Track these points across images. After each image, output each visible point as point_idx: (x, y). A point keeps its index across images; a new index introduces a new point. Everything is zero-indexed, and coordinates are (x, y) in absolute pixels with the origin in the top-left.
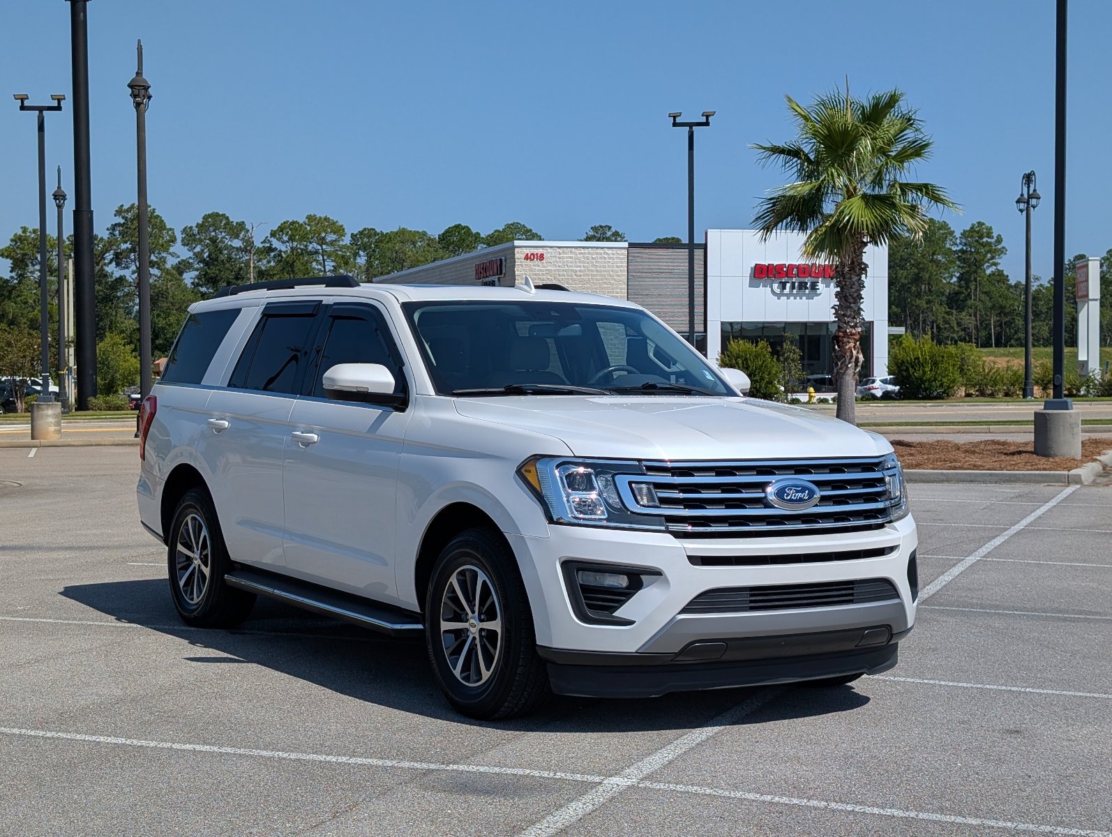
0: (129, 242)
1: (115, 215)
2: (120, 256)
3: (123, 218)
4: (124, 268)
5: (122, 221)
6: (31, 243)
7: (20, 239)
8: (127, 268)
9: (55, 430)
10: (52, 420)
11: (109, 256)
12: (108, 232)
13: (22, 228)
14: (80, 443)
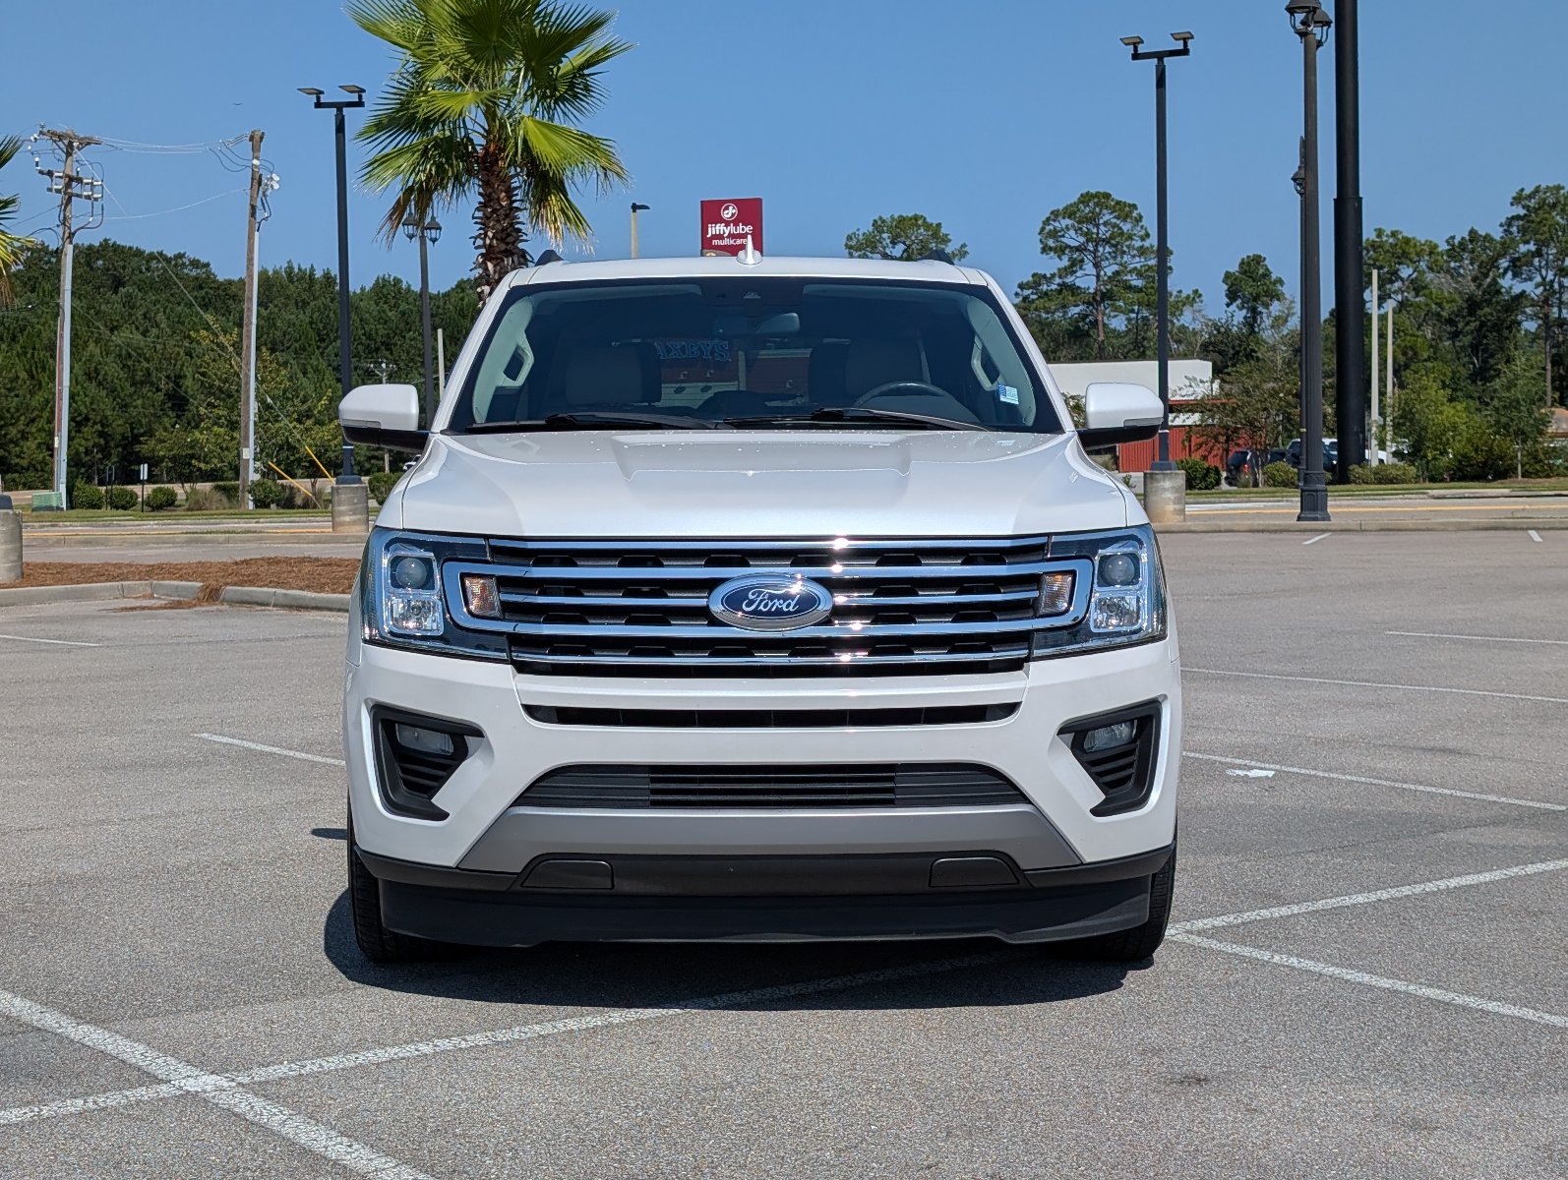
0: (1532, 242)
1: (1512, 204)
2: (1518, 264)
3: (1524, 207)
4: (1525, 280)
5: (1522, 212)
6: (1388, 251)
7: (1373, 246)
8: (1531, 279)
9: (1175, 509)
10: (1169, 495)
11: (1504, 263)
12: (1502, 229)
13: (1376, 230)
14: (1205, 529)
